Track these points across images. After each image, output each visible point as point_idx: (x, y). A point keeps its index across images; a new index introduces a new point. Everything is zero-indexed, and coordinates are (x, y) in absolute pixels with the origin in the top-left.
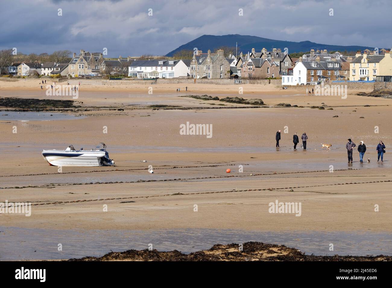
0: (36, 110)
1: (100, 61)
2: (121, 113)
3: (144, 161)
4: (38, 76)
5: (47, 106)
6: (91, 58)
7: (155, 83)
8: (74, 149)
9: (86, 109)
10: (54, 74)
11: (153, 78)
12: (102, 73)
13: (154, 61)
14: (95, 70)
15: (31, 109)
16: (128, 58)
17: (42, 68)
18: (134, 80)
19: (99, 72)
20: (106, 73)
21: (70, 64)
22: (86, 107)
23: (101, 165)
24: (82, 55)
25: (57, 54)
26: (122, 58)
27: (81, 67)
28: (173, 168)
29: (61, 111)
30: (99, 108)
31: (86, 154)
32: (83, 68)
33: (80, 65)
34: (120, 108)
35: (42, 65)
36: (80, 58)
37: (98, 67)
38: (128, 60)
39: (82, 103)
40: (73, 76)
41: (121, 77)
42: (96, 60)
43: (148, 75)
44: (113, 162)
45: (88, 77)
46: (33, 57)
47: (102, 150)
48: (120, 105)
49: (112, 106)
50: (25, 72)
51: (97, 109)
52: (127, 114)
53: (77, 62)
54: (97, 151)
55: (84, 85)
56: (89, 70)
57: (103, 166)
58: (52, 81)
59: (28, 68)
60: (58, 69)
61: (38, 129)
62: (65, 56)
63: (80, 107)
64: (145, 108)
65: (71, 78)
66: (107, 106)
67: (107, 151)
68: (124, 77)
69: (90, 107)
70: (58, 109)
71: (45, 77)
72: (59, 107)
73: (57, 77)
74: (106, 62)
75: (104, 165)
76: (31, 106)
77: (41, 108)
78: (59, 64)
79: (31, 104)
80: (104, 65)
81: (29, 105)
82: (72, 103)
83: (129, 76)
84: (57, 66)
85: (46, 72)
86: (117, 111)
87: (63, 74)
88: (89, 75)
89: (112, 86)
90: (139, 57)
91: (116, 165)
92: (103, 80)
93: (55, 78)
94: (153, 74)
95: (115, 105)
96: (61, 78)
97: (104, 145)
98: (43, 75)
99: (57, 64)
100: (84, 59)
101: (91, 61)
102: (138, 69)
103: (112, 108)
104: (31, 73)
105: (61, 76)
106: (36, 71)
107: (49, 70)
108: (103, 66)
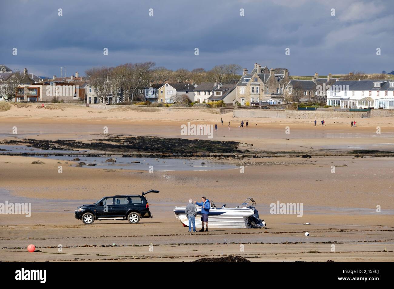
0: (182, 156)
1: (284, 81)
2: (306, 162)
3: (307, 223)
4: (189, 103)
5: (198, 150)
6: (270, 76)
7: (368, 116)
8: (215, 206)
9: (254, 155)
10: (213, 100)
11: (365, 109)
12: (286, 100)
13: (366, 82)
14: (275, 96)
15: (175, 154)
16: (328, 77)
17: (196, 91)
18: (335, 111)
19: (282, 98)
20: (294, 100)
21: (238, 85)
22: (257, 151)
23: (249, 227)
24: (256, 71)
25: (218, 70)
26: (320, 77)
27: (255, 90)
28: (340, 231)
29: (218, 158)
30: (274, 154)
31: (229, 212)
32: (257, 92)
33: (253, 88)
34: (305, 154)
35: (196, 86)
36: (253, 77)
37: (281, 90)
38: (328, 80)
39: (252, 145)
40: (242, 104)
41: (316, 106)
42: (278, 80)
43: (357, 104)
44: (263, 223)
45: (265, 106)
46: (182, 75)
47: (251, 208)
48: (308, 150)
49: (295, 151)
50: (169, 97)
51: (272, 155)
52: (314, 163)
53: (249, 83)
54: (243, 208)
55: (258, 117)
56: (268, 95)
57: (251, 228)
58: (209, 112)
59: (175, 90)
60: (220, 93)
61: (180, 183)
62: (230, 73)
63: (248, 151)
64: (343, 154)
65: (240, 107)
66: (287, 151)
67: (257, 209)
68: (319, 107)
69: (263, 152)
70: (214, 154)
71: (200, 105)
72: (216, 151)
73: (218, 106)
74: (293, 83)
75: (253, 227)
76: (175, 150)
77: (190, 153)
78: (221, 86)
79: (176, 146)
80: (290, 87)
81: (172, 148)
82: (237, 146)
83: (328, 104)
84: (218, 88)
85: (202, 97)
86: (300, 158)
87: (226, 100)
88: (266, 102)
89: (301, 120)
90: (344, 75)
91: (267, 228)
92: (287, 111)
93: (215, 107)
94: (365, 102)
95: (300, 150)
96: (224, 107)
97: (253, 201)
98: (196, 102)
99: (218, 85)
100: (259, 78)
101: (271, 81)
102: (342, 94)
103: (293, 154)
104: (179, 99)
105: (224, 104)
106: (187, 97)
107: (205, 94)
108: (288, 90)
